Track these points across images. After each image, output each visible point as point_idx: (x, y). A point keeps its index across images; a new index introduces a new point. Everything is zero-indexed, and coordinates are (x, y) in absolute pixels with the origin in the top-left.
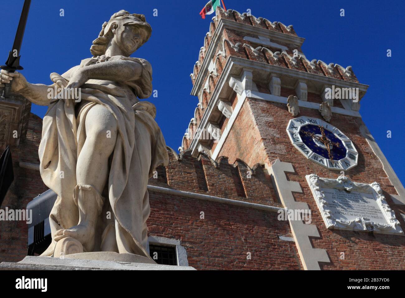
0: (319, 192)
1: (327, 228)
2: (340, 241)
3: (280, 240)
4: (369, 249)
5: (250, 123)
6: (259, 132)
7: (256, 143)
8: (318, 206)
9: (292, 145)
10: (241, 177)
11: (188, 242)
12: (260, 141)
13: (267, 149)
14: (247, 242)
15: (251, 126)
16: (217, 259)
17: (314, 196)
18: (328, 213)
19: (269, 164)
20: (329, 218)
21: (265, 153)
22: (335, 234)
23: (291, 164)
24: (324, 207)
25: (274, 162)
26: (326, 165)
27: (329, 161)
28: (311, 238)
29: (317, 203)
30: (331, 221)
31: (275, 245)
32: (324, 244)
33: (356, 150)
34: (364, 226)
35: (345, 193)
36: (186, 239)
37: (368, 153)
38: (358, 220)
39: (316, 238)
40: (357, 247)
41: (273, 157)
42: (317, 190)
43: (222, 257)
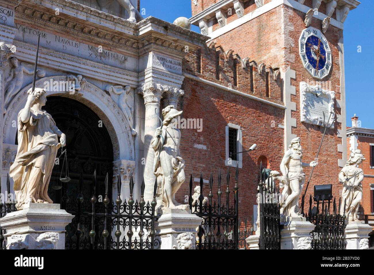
0: (304, 97)
1: (301, 121)
2: (304, 130)
3: (278, 127)
4: (315, 136)
5: (278, 28)
6: (284, 41)
7: (278, 47)
8: (300, 106)
9: (298, 54)
10: (269, 81)
11: (243, 127)
12: (283, 49)
13: (285, 58)
14: (265, 128)
15: (278, 31)
16: (253, 138)
17: (301, 98)
18: (304, 112)
19: (284, 70)
20: (304, 115)
21: (283, 60)
22: (303, 125)
23: (295, 71)
24: (304, 107)
25: (287, 70)
26: (312, 74)
27: (315, 70)
28: (292, 127)
29: (300, 103)
30: (304, 117)
31: (276, 131)
32: (297, 131)
33: (331, 63)
34: (318, 122)
35: (316, 97)
36: (242, 126)
37: (336, 64)
38: (317, 118)
39: (295, 127)
40: (310, 134)
41: (287, 65)
42: (304, 95)
43: (254, 137)
